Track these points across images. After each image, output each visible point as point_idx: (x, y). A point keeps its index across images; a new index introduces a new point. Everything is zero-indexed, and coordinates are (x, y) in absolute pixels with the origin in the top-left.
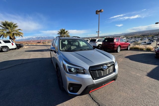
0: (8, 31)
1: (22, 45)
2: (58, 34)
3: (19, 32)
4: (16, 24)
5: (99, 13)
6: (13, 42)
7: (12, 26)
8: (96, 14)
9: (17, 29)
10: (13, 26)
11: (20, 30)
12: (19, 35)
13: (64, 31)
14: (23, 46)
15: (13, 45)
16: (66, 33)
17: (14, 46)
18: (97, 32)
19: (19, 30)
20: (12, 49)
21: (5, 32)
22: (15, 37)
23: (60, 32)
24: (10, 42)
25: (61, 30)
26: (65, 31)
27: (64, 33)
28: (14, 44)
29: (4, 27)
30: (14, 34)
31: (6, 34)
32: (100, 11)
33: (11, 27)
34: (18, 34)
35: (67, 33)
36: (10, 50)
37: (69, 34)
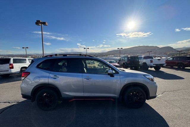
18: (23, 48)
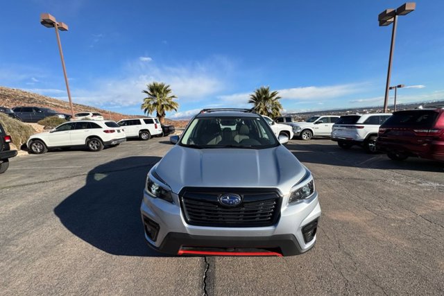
0: (156, 101)
1: (172, 128)
2: (251, 102)
3: (172, 103)
4: (168, 86)
5: (392, 20)
6: (157, 122)
7: (162, 91)
8: (381, 25)
9: (169, 95)
10: (164, 90)
11: (173, 97)
12: (172, 108)
13: (265, 92)
14: (174, 130)
15: (156, 127)
16: (271, 97)
17: (159, 131)
18: (391, 88)
19: (173, 99)
20: (156, 136)
21: (152, 103)
22: (166, 112)
23: (256, 96)
24: (153, 123)
25: (259, 91)
26: (270, 93)
27: (266, 99)
28: (159, 125)
29: (151, 93)
30: (163, 106)
31: (152, 106)
32: (401, 10)
33: (160, 93)
34: (170, 106)
35: (274, 98)
36: (152, 137)
37: (278, 100)
